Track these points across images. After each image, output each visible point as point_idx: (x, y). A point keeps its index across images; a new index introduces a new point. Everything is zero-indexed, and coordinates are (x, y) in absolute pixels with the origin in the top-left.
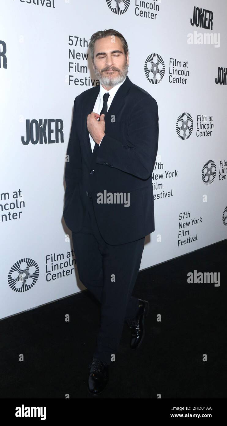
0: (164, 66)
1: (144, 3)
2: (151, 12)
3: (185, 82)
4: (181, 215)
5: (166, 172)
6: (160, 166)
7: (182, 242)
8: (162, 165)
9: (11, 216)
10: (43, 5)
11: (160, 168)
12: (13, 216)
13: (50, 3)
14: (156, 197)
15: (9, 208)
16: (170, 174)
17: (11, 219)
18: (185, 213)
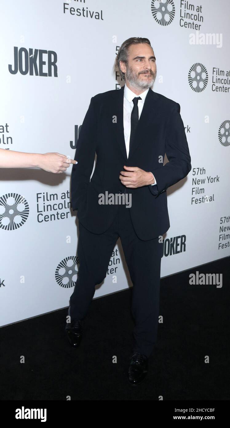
0: (207, 75)
1: (188, 15)
2: (195, 24)
3: (227, 91)
4: (222, 219)
5: (208, 177)
6: (202, 171)
7: (223, 245)
8: (204, 171)
9: (59, 216)
10: (92, 17)
11: (202, 173)
12: (61, 216)
13: (99, 16)
14: (198, 201)
15: (58, 208)
16: (212, 179)
17: (59, 219)
18: (226, 218)
